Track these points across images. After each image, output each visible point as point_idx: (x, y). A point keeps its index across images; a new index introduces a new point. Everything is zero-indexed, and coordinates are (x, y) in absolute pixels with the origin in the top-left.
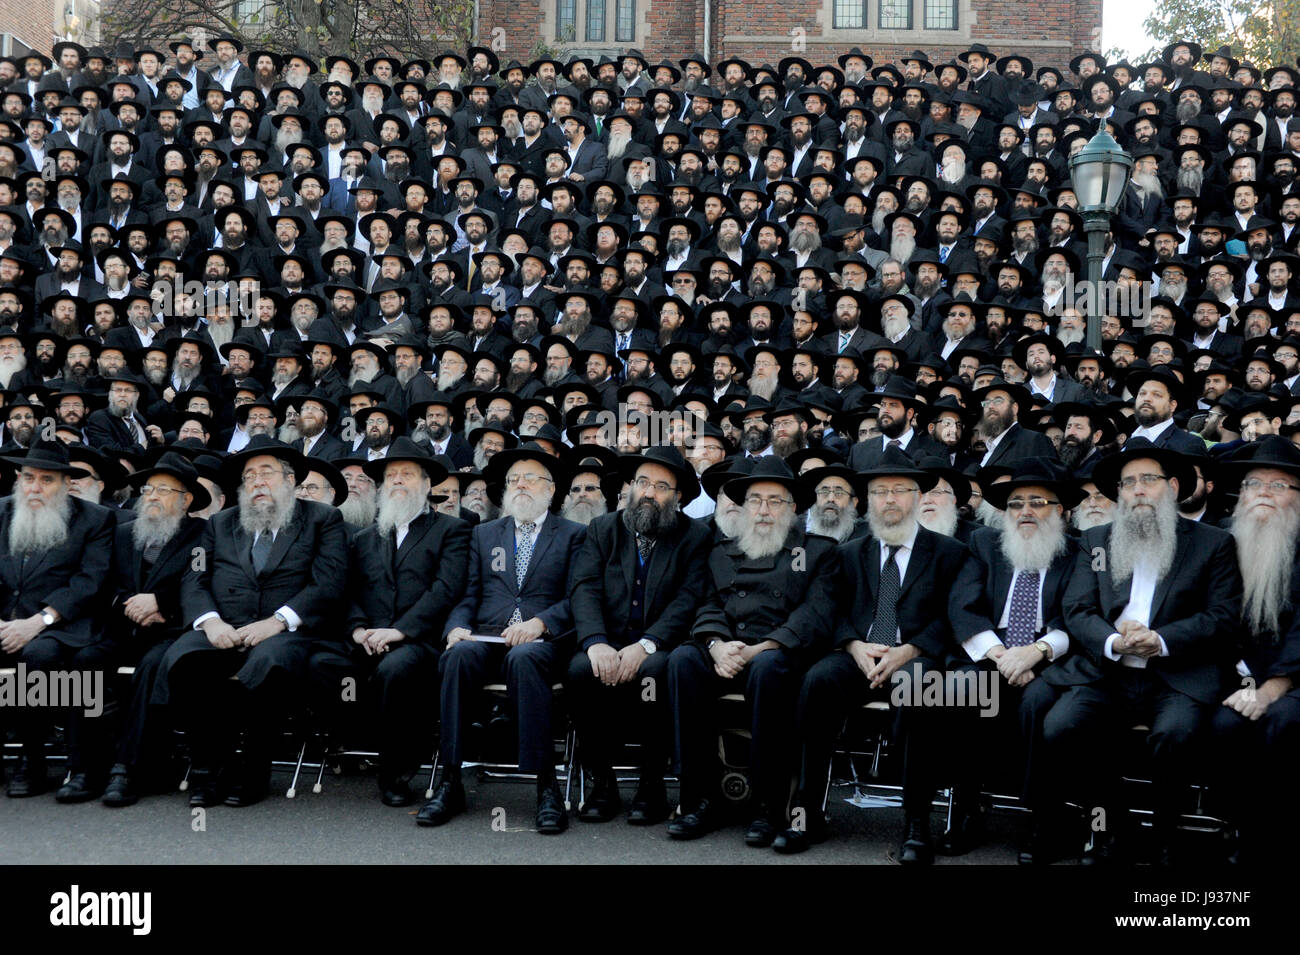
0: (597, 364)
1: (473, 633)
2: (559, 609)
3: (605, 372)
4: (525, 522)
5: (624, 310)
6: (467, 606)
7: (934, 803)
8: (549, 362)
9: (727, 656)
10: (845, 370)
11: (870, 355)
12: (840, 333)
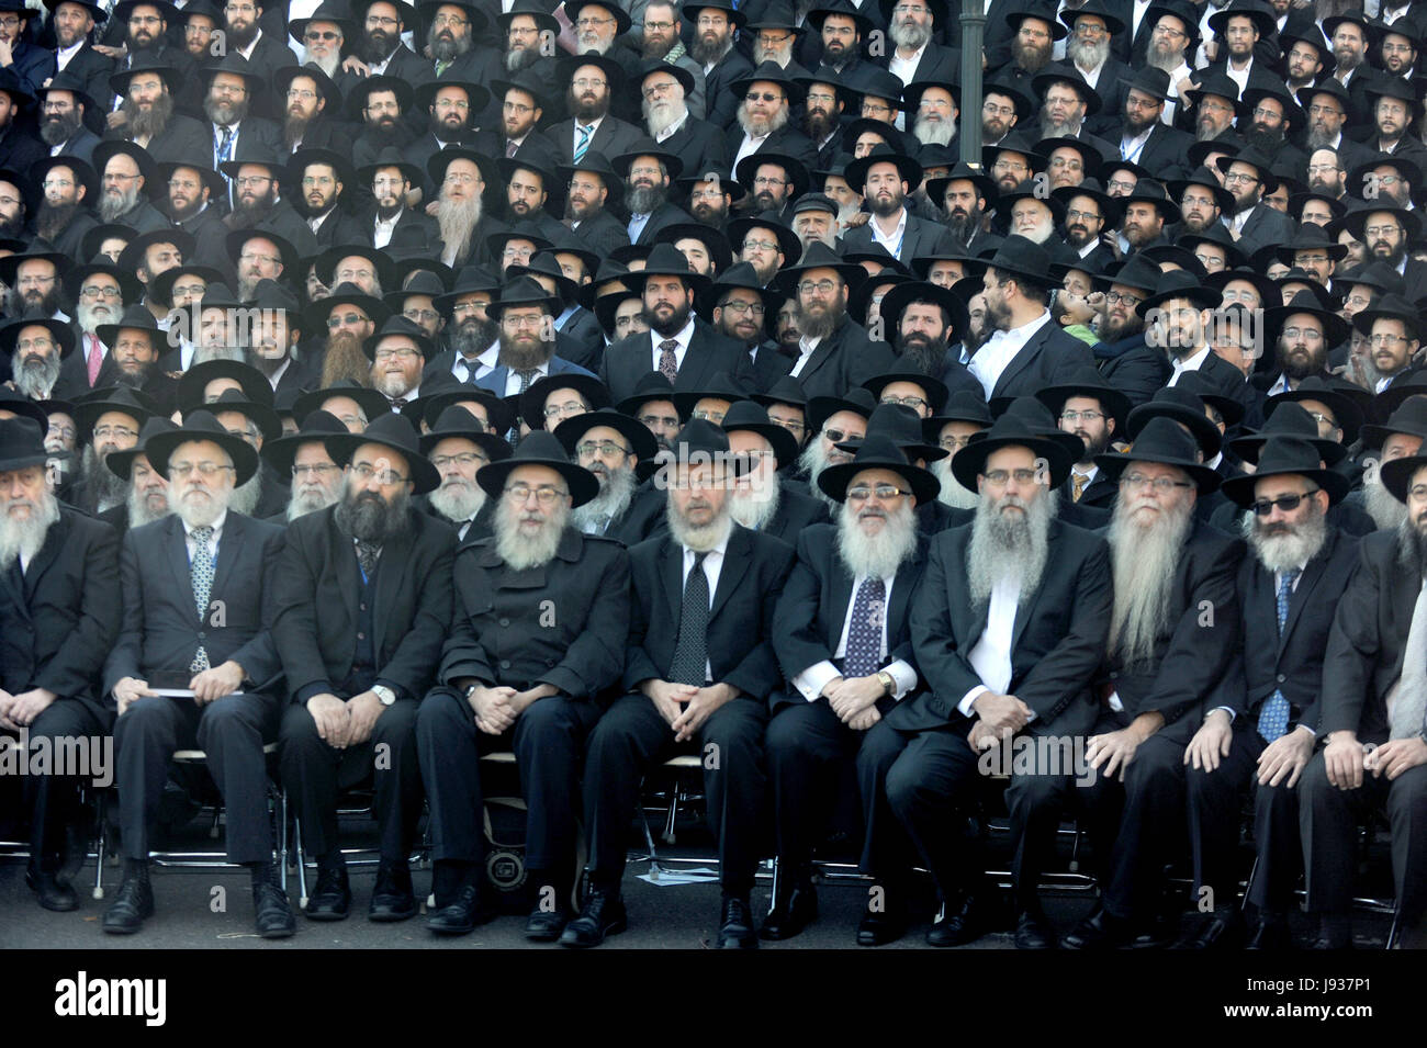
0: (186, 183)
1: (150, 686)
2: (258, 645)
3: (200, 196)
4: (200, 528)
5: (227, 90)
6: (127, 645)
7: (757, 875)
8: (107, 183)
9: (492, 706)
10: (586, 190)
11: (624, 164)
12: (577, 124)
